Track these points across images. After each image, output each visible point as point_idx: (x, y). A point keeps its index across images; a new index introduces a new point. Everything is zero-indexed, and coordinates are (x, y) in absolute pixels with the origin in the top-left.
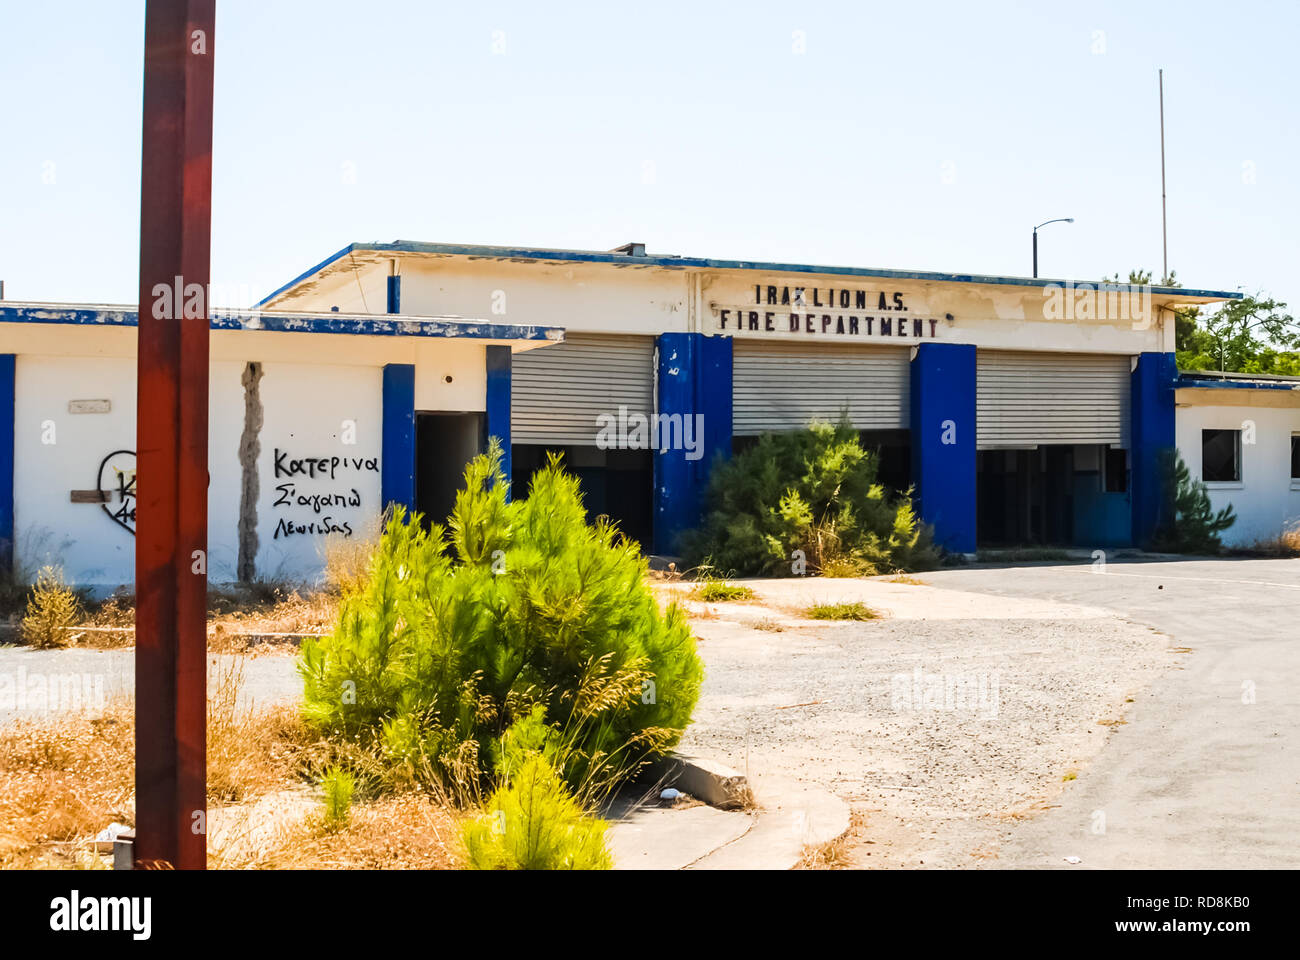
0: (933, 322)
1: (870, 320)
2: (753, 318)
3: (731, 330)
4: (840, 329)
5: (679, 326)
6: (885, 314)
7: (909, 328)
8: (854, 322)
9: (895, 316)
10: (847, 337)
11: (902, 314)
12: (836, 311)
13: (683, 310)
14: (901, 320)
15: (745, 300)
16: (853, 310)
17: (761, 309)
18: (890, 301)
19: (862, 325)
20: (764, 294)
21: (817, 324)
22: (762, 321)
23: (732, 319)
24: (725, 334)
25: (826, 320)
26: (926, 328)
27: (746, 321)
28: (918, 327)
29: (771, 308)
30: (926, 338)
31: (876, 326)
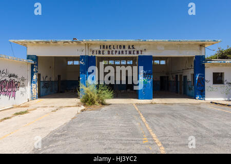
0: (141, 51)
1: (126, 51)
2: (100, 52)
3: (95, 55)
4: (119, 53)
5: (83, 54)
6: (130, 50)
7: (135, 52)
8: (122, 52)
9: (132, 50)
10: (121, 55)
11: (134, 50)
12: (118, 50)
13: (84, 51)
14: (134, 51)
15: (98, 48)
16: (122, 49)
17: (101, 50)
18: (131, 47)
19: (124, 52)
20: (102, 47)
21: (114, 52)
22: (101, 52)
23: (95, 52)
24: (93, 55)
25: (116, 52)
26: (140, 52)
27: (98, 53)
28: (138, 52)
29: (104, 50)
30: (140, 54)
31: (128, 52)
